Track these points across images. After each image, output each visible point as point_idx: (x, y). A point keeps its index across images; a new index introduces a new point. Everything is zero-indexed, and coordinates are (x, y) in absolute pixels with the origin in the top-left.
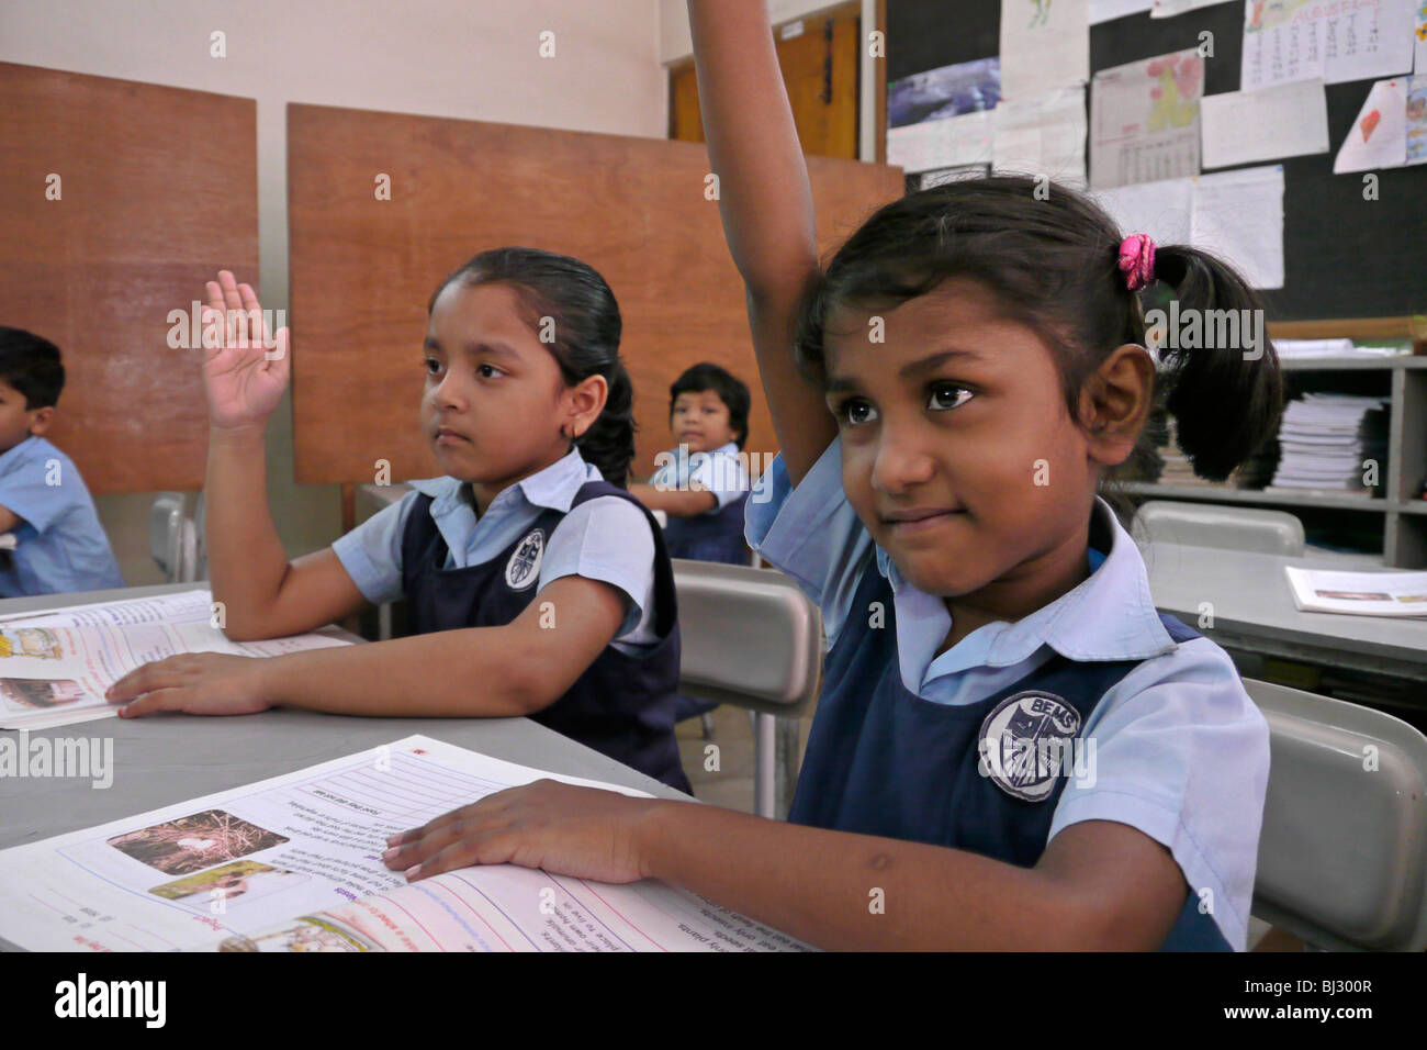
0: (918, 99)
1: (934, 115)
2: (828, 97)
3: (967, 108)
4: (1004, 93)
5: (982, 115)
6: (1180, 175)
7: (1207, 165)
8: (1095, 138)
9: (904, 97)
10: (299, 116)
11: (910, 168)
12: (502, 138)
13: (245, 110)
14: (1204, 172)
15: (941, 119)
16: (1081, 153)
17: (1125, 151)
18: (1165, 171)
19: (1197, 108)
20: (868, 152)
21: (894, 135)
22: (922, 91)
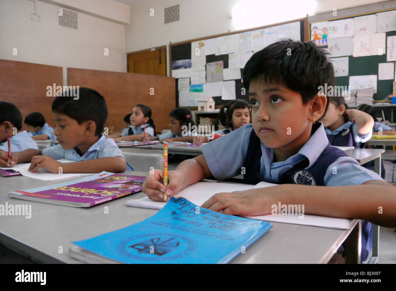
0: (177, 65)
1: (180, 68)
2: (160, 63)
3: (186, 67)
4: (192, 65)
5: (189, 69)
6: (220, 81)
7: (224, 80)
8: (207, 74)
9: (175, 65)
10: (69, 70)
11: (176, 77)
12: (105, 73)
13: (61, 69)
14: (224, 81)
15: (181, 69)
16: (205, 77)
17: (212, 77)
18: (218, 80)
19: (222, 71)
20: (168, 75)
21: (173, 71)
22: (178, 64)
